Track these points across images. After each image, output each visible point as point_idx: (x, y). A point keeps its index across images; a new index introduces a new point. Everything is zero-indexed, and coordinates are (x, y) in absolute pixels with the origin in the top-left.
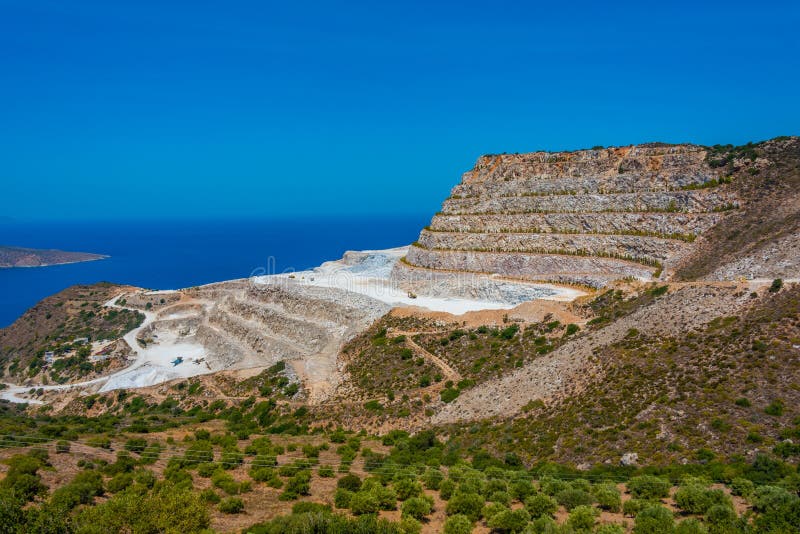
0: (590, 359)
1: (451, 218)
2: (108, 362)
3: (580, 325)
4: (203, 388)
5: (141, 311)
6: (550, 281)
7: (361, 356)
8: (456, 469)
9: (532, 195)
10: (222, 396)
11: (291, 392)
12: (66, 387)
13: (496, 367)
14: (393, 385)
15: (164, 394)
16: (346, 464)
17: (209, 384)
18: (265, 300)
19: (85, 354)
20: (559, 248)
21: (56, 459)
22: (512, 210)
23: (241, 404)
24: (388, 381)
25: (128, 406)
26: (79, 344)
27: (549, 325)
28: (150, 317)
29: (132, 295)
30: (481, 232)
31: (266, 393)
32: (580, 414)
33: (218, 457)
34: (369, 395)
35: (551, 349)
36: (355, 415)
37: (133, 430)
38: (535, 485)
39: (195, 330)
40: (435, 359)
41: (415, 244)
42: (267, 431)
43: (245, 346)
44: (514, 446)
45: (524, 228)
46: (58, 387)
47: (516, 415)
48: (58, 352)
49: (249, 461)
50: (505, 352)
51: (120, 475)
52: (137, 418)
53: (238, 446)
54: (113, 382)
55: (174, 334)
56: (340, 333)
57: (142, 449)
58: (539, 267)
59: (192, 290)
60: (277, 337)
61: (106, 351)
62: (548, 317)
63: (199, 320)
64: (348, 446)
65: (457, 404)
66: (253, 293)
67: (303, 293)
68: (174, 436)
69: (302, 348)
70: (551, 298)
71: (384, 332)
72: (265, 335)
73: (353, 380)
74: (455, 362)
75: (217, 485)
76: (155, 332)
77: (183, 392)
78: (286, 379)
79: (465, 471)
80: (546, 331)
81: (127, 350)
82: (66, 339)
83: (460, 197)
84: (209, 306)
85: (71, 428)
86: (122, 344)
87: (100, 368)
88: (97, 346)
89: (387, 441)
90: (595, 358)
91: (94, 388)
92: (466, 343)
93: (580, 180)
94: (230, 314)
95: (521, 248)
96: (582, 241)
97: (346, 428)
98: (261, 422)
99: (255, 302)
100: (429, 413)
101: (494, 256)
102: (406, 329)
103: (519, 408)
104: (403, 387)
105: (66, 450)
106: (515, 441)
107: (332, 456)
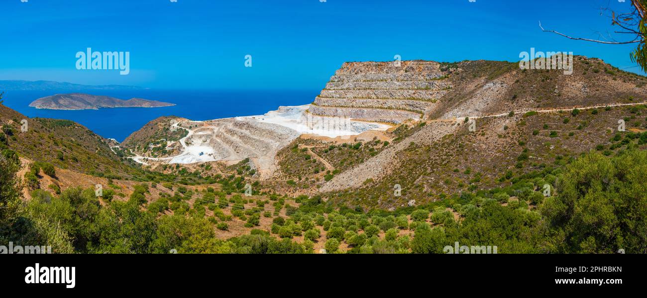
0: (394, 157)
1: (330, 91)
2: (173, 151)
3: (389, 142)
4: (211, 168)
5: (187, 130)
6: (376, 121)
7: (285, 157)
8: (331, 215)
9: (368, 81)
10: (220, 172)
11: (252, 174)
12: (157, 159)
13: (351, 163)
14: (301, 172)
15: (195, 168)
16: (278, 211)
17: (214, 166)
18: (241, 128)
19: (164, 146)
20: (380, 106)
21: (151, 189)
22: (359, 88)
23: (228, 177)
24: (298, 170)
25: (180, 171)
26: (162, 141)
27: (376, 142)
28: (191, 133)
29: (184, 122)
30: (344, 98)
31: (240, 173)
32: (390, 184)
33: (217, 201)
34: (289, 177)
35: (377, 153)
36: (282, 187)
37: (181, 183)
38: (369, 220)
39: (209, 140)
40: (322, 160)
41: (313, 104)
42: (240, 192)
43: (231, 150)
44: (359, 202)
45: (364, 97)
46: (153, 159)
47: (360, 186)
48: (155, 144)
49: (231, 205)
50: (355, 155)
51: (175, 202)
52: (183, 178)
53: (226, 198)
54: (175, 160)
55: (200, 141)
56: (276, 146)
57: (185, 193)
58: (371, 115)
59: (209, 122)
60: (246, 146)
61: (173, 146)
62: (375, 138)
63: (211, 136)
64: (279, 203)
65: (332, 182)
66: (236, 124)
67: (259, 126)
68: (198, 189)
69: (258, 153)
70: (376, 129)
71: (297, 146)
72: (240, 144)
73: (282, 169)
74: (331, 161)
75: (216, 215)
76: (192, 140)
77: (203, 168)
78: (250, 167)
79: (336, 216)
80: (374, 145)
81: (180, 147)
82: (158, 139)
83: (334, 81)
84: (216, 129)
85: (157, 177)
86: (179, 143)
87: (170, 153)
88: (169, 143)
89: (297, 201)
90: (396, 157)
91: (167, 162)
92: (337, 151)
93: (389, 75)
94: (225, 134)
95: (363, 106)
96: (390, 103)
97: (278, 193)
98: (237, 187)
99: (236, 129)
100: (318, 187)
101: (350, 109)
102: (308, 145)
103: (362, 183)
104: (306, 174)
105: (155, 187)
106: (360, 199)
107: (271, 207)
